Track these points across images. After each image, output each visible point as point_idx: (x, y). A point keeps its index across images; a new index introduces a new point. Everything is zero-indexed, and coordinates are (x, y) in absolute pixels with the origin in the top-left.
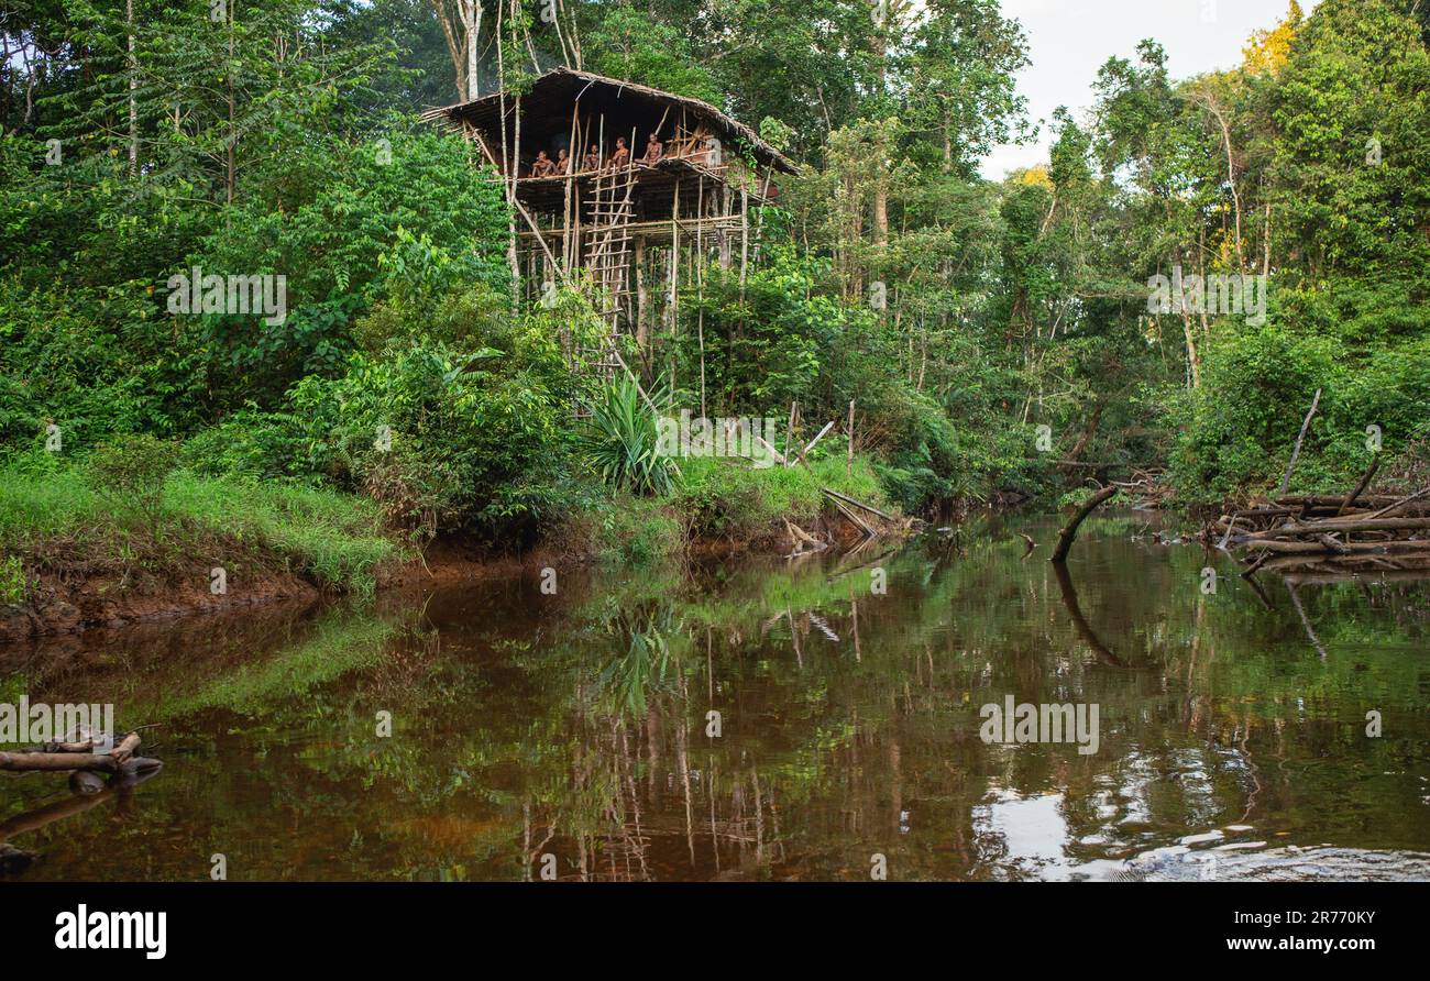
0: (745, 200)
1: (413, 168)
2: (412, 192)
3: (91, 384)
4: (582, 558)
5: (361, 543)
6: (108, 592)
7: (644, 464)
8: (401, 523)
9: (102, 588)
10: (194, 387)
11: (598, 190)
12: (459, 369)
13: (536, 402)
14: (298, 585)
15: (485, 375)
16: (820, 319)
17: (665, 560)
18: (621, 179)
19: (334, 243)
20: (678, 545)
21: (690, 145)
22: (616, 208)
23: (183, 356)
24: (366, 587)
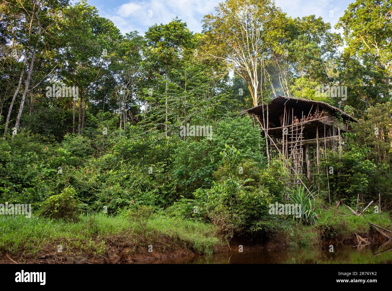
0: (339, 131)
1: (233, 127)
2: (233, 134)
3: (145, 191)
4: (284, 245)
5: (209, 239)
6: (129, 252)
7: (306, 215)
8: (222, 233)
9: (127, 251)
10: (173, 192)
11: (292, 130)
12: (241, 185)
13: (264, 195)
14: (189, 251)
15: (251, 187)
16: (367, 167)
17: (312, 246)
18: (299, 127)
19: (210, 149)
20: (317, 241)
21: (321, 115)
22: (298, 136)
23: (170, 183)
24: (210, 253)
